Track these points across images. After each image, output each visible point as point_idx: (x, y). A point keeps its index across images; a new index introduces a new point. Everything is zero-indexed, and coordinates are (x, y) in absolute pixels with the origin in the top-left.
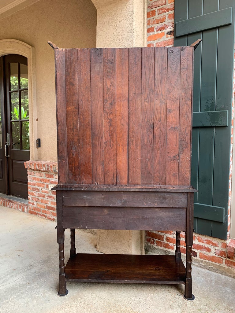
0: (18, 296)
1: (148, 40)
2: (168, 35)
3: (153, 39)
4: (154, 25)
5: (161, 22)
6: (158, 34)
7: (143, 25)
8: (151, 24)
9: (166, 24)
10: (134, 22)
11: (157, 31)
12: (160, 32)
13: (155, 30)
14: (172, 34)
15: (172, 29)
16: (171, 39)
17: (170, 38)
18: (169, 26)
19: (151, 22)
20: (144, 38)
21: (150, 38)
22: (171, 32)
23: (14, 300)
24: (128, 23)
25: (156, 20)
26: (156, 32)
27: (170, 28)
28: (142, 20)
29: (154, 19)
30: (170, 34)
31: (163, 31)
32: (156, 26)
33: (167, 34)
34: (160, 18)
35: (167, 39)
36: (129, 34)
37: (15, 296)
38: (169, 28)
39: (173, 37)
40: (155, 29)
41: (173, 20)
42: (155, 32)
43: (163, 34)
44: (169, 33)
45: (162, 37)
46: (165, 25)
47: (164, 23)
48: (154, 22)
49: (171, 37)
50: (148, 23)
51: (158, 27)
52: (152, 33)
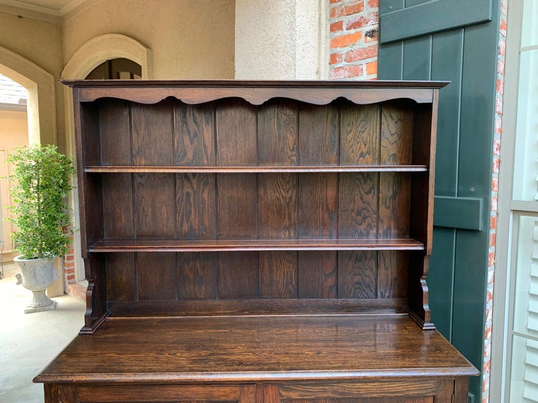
1: (332, 46)
2: (369, 38)
3: (340, 45)
4: (342, 18)
5: (355, 13)
6: (349, 36)
8: (336, 16)
9: (365, 16)
11: (347, 29)
12: (352, 31)
13: (344, 27)
14: (374, 36)
15: (376, 27)
16: (374, 46)
17: (371, 44)
18: (369, 20)
19: (337, 12)
21: (335, 43)
22: (373, 31)
24: (287, 21)
25: (346, 7)
26: (345, 32)
27: (372, 25)
29: (343, 6)
30: (371, 36)
31: (359, 30)
32: (347, 20)
33: (366, 35)
34: (353, 4)
35: (366, 45)
38: (370, 23)
39: (376, 43)
40: (344, 23)
41: (376, 9)
42: (345, 30)
43: (359, 35)
44: (371, 34)
45: (356, 40)
46: (362, 17)
47: (361, 14)
48: (342, 11)
49: (374, 43)
50: (332, 15)
51: (349, 21)
52: (338, 34)
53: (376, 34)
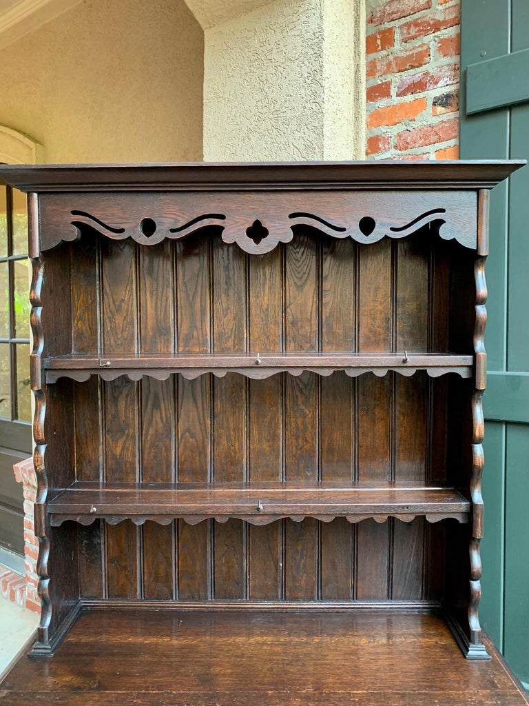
1: (370, 125)
2: (440, 109)
3: (386, 122)
4: (389, 78)
5: (412, 67)
6: (402, 105)
7: (353, 75)
8: (378, 74)
9: (431, 71)
10: (326, 67)
11: (398, 95)
12: (409, 98)
13: (393, 92)
14: (451, 105)
15: (452, 89)
16: (449, 121)
17: (445, 118)
18: (440, 78)
19: (378, 68)
20: (357, 118)
21: (376, 118)
22: (448, 96)
24: (305, 70)
25: (396, 58)
27: (446, 86)
28: (352, 62)
29: (391, 58)
30: (445, 105)
31: (421, 95)
32: (397, 80)
33: (434, 104)
34: (408, 53)
35: (435, 120)
36: (308, 105)
38: (441, 83)
39: (457, 114)
40: (392, 87)
41: (453, 59)
42: (394, 98)
43: (421, 104)
44: (443, 101)
45: (416, 113)
46: (427, 74)
47: (424, 68)
48: (389, 65)
49: (448, 115)
50: (371, 72)
51: (402, 82)
52: (382, 103)
53: (453, 101)
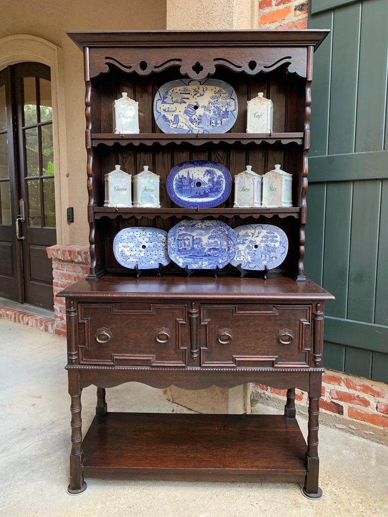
0: (26, 475)
1: (260, 23)
2: (298, 12)
3: (269, 21)
6: (278, 11)
11: (276, 5)
12: (282, 7)
13: (273, 3)
14: (304, 10)
15: (305, 1)
16: (303, 19)
17: (300, 17)
20: (252, 17)
21: (264, 19)
22: (303, 5)
23: (19, 483)
26: (274, 8)
30: (301, 10)
31: (288, 5)
33: (295, 10)
35: (296, 19)
36: (225, 9)
37: (22, 477)
39: (306, 15)
40: (273, 0)
42: (274, 7)
43: (288, 10)
44: (300, 8)
45: (285, 15)
49: (303, 16)
52: (267, 10)
53: (305, 8)
